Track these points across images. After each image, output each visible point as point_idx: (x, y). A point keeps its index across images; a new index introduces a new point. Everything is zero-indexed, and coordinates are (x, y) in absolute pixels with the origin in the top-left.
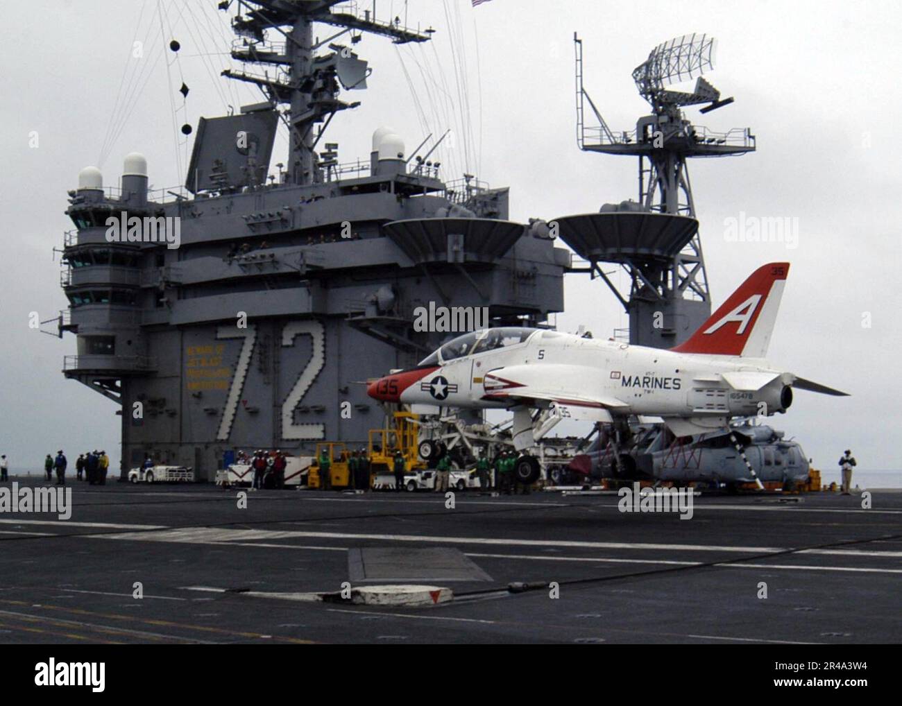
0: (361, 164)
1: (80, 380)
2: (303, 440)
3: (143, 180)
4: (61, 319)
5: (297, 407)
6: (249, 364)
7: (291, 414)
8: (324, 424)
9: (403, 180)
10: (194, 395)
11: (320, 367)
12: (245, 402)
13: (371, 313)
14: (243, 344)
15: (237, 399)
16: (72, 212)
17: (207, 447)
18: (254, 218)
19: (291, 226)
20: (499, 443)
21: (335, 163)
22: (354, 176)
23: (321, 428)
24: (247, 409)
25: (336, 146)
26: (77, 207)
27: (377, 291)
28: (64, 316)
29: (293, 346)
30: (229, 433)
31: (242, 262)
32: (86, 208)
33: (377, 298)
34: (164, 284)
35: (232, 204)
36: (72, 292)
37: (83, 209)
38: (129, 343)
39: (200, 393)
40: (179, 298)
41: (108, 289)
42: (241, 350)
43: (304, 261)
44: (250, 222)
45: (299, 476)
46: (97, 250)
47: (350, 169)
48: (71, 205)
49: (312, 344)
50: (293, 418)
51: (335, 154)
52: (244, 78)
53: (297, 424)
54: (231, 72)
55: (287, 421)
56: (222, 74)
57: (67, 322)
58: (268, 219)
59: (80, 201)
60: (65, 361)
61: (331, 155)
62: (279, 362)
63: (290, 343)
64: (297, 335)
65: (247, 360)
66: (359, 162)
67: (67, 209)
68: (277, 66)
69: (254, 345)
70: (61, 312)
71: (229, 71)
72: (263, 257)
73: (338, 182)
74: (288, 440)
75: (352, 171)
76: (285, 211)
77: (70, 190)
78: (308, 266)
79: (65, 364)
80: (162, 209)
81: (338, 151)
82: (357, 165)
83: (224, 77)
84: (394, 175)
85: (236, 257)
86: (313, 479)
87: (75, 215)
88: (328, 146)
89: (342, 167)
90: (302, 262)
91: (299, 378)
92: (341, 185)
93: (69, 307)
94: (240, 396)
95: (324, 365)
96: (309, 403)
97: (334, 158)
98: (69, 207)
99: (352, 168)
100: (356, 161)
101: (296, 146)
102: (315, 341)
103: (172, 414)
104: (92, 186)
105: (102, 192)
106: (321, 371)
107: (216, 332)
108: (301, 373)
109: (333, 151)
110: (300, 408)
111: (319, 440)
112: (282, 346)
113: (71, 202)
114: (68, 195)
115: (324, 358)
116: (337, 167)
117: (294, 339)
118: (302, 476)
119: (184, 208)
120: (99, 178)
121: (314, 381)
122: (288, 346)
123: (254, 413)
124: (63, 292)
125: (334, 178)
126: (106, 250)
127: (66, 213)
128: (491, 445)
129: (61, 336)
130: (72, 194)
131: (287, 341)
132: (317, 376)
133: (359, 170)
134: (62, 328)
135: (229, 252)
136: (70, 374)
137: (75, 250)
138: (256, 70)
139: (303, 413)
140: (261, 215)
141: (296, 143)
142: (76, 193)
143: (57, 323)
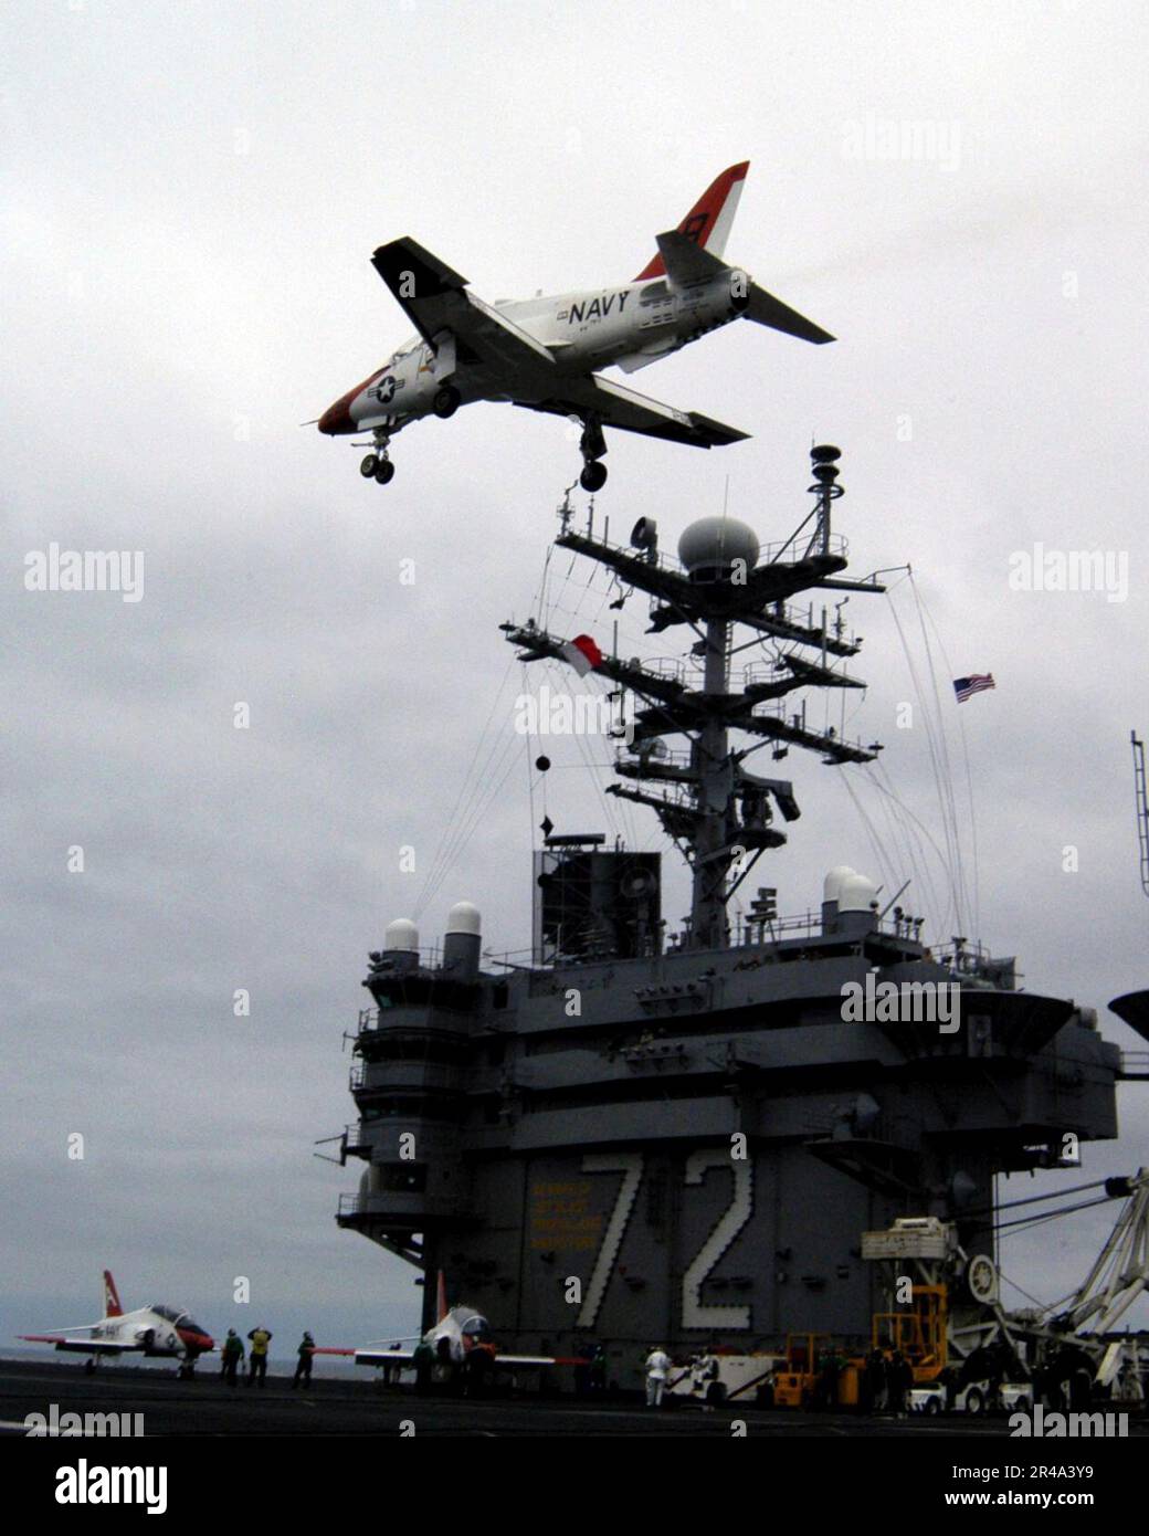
0: (812, 917)
1: (361, 1230)
2: (716, 1330)
3: (475, 940)
4: (345, 1137)
5: (706, 1279)
6: (632, 1212)
7: (696, 1289)
8: (751, 1307)
9: (876, 940)
10: (543, 1257)
11: (745, 1217)
12: (623, 1270)
13: (843, 1133)
14: (623, 1180)
15: (609, 1264)
16: (373, 982)
17: (559, 1338)
18: (652, 994)
19: (708, 1005)
20: (1050, 1340)
21: (773, 916)
22: (801, 934)
23: (745, 1312)
24: (628, 1280)
25: (773, 892)
26: (382, 975)
27: (856, 1100)
28: (350, 1133)
29: (703, 1184)
30: (596, 1318)
31: (632, 1057)
32: (396, 976)
33: (855, 1111)
34: (507, 1089)
35: (611, 975)
36: (366, 1097)
37: (392, 977)
38: (446, 1175)
39: (552, 1254)
40: (524, 1112)
41: (421, 1094)
42: (619, 1190)
43: (734, 1056)
44: (644, 999)
45: (754, 1387)
46: (408, 1038)
47: (796, 925)
48: (371, 972)
49: (734, 1183)
50: (700, 1295)
51: (773, 904)
52: (636, 797)
53: (707, 1306)
54: (623, 787)
55: (690, 1300)
56: (608, 790)
57: (353, 1142)
58: (672, 994)
59: (387, 967)
60: (340, 1201)
61: (764, 906)
62: (680, 1209)
63: (698, 1180)
64: (709, 1169)
65: (629, 1206)
66: (809, 915)
67: (365, 978)
68: (677, 785)
69: (641, 1183)
70: (347, 1127)
71: (619, 786)
72: (666, 1049)
73: (775, 944)
74: (691, 1330)
75: (799, 927)
76: (700, 984)
77: (373, 950)
78: (740, 1063)
79: (340, 1206)
80: (503, 983)
81: (777, 899)
82: (806, 918)
83: (611, 795)
84: (864, 933)
85: (622, 1050)
86: (782, 1392)
87: (376, 986)
88: (764, 892)
89: (783, 922)
90: (730, 1057)
91: (711, 1235)
92: (781, 947)
93: (359, 1120)
94: (615, 1260)
95: (752, 1215)
96: (727, 1273)
97: (770, 910)
98: (370, 975)
99: (800, 922)
100: (806, 913)
101: (703, 896)
102: (738, 1179)
103: (506, 1286)
104: (404, 946)
105: (417, 955)
106: (746, 1223)
107: (581, 1162)
108: (715, 1226)
109: (770, 898)
110: (712, 1280)
111: (742, 1330)
112: (686, 1186)
113: (373, 968)
114: (368, 957)
115: (753, 1204)
116: (774, 922)
117: (703, 1175)
118: (760, 1389)
119: (538, 980)
120: (414, 935)
121: (735, 1239)
122: (694, 1185)
123: (637, 1286)
124: (350, 1098)
125: (768, 938)
126: (421, 1037)
127: (365, 984)
128: (1040, 1342)
129: (343, 1163)
130: (374, 957)
131: (693, 1177)
132: (740, 1231)
133: (809, 926)
134: (346, 1151)
135: (610, 1044)
136: (344, 1222)
137: (375, 1037)
138: (653, 789)
139: (716, 1289)
140: (662, 989)
141: (705, 891)
142: (381, 956)
143: (339, 1143)
